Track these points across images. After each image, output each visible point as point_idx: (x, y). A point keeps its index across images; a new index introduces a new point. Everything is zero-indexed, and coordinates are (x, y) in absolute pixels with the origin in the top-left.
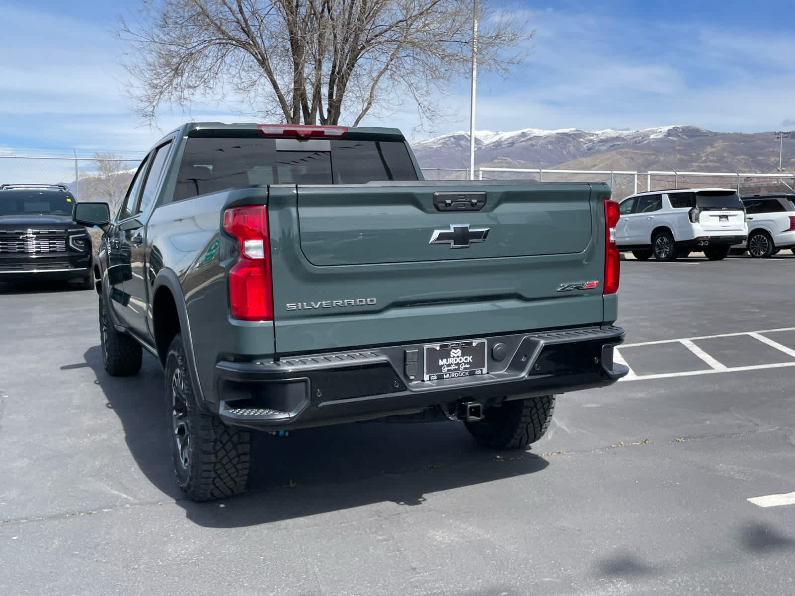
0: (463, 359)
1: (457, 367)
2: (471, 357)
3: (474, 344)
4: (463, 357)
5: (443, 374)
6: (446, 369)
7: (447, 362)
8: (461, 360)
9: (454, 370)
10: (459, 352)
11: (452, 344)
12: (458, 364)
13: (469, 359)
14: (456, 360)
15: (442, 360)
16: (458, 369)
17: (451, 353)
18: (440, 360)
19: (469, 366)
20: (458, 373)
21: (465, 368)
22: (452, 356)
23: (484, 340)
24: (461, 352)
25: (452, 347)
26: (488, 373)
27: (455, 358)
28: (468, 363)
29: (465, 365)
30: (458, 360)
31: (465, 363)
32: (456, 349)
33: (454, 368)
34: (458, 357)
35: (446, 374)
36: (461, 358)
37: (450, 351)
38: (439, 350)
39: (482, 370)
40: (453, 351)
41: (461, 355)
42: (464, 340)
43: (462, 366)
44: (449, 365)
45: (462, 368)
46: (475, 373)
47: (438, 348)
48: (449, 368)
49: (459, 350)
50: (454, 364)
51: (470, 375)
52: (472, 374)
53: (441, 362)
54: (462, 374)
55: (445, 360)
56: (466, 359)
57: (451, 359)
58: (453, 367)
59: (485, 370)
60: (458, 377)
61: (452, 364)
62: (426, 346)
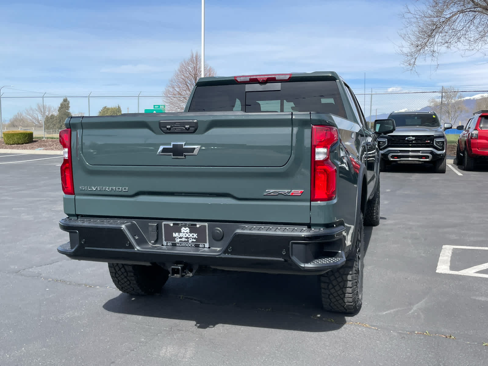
0: (191, 235)
1: (187, 240)
2: (196, 234)
3: (198, 226)
4: (191, 234)
5: (176, 243)
6: (179, 240)
7: (179, 235)
8: (189, 235)
9: (185, 241)
10: (187, 230)
11: (181, 224)
12: (187, 238)
13: (195, 236)
14: (186, 235)
15: (175, 234)
16: (188, 241)
17: (182, 229)
18: (174, 233)
19: (195, 240)
20: (187, 244)
21: (192, 242)
22: (182, 232)
23: (206, 224)
24: (189, 230)
25: (181, 225)
26: (209, 248)
27: (185, 234)
28: (195, 238)
29: (192, 239)
30: (187, 235)
31: (193, 238)
32: (185, 227)
33: (185, 240)
34: (187, 233)
35: (178, 243)
36: (189, 234)
37: (181, 228)
38: (173, 226)
39: (204, 245)
40: (183, 228)
41: (189, 232)
42: (191, 222)
43: (190, 239)
44: (180, 238)
45: (190, 241)
46: (199, 246)
47: (172, 225)
48: (181, 240)
49: (187, 228)
50: (185, 238)
51: (195, 247)
52: (197, 246)
53: (175, 235)
54: (190, 245)
55: (177, 234)
56: (193, 235)
57: (182, 233)
58: (183, 239)
59: (207, 245)
60: (187, 246)
61: (183, 237)
62: (164, 223)
